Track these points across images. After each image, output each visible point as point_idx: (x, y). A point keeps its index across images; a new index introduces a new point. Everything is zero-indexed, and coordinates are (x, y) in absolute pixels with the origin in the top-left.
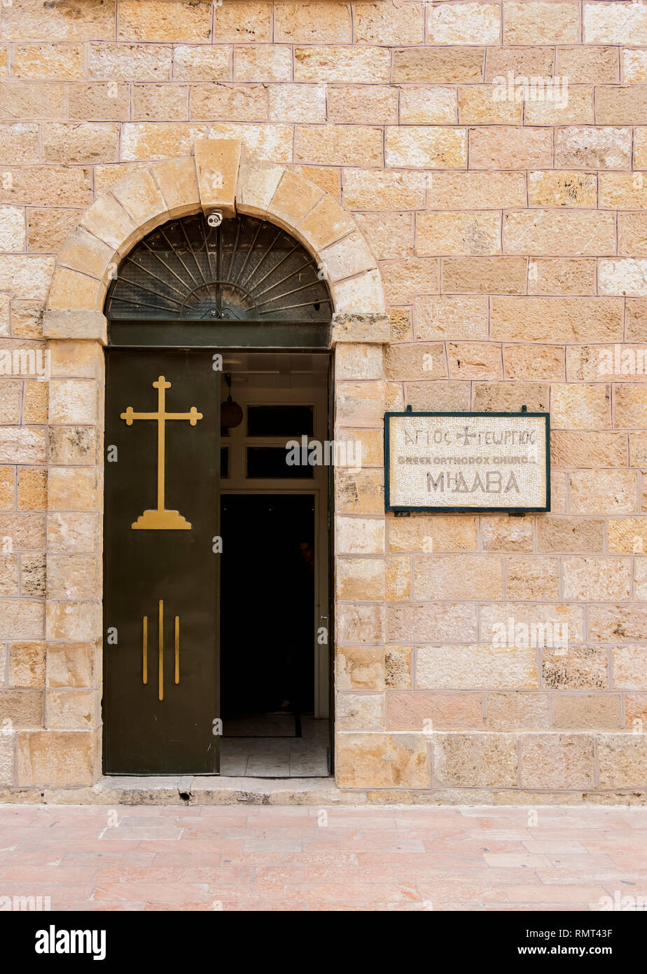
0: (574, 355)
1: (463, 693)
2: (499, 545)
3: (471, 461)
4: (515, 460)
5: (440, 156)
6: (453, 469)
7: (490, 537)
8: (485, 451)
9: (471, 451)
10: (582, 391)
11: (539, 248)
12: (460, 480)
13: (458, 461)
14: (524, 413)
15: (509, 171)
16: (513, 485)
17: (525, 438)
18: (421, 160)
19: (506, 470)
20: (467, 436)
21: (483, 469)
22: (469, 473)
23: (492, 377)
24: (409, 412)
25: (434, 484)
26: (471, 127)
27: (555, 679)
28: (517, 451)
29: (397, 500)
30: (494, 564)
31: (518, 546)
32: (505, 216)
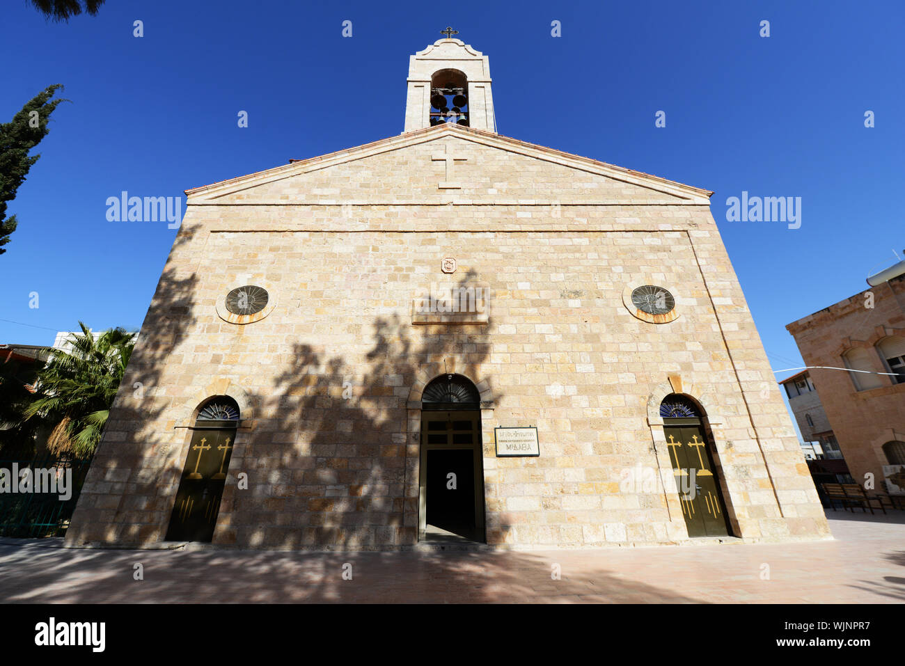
0: (542, 411)
1: (520, 512)
2: (527, 465)
3: (518, 441)
4: (529, 441)
5: (504, 360)
6: (513, 443)
7: (524, 463)
8: (521, 438)
9: (517, 438)
10: (545, 421)
11: (530, 383)
12: (515, 446)
13: (515, 441)
14: (530, 427)
15: (521, 364)
16: (529, 448)
17: (531, 434)
18: (500, 362)
19: (527, 443)
20: (516, 434)
21: (521, 443)
22: (517, 444)
23: (521, 418)
24: (501, 428)
25: (508, 448)
26: (511, 354)
27: (546, 507)
28: (532, 438)
29: (499, 453)
30: (526, 471)
31: (533, 466)
32: (521, 375)
